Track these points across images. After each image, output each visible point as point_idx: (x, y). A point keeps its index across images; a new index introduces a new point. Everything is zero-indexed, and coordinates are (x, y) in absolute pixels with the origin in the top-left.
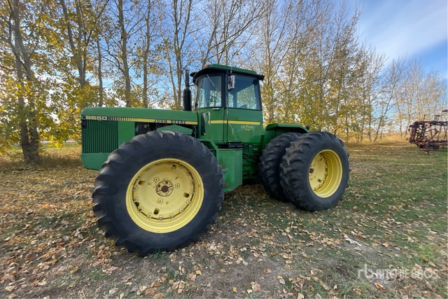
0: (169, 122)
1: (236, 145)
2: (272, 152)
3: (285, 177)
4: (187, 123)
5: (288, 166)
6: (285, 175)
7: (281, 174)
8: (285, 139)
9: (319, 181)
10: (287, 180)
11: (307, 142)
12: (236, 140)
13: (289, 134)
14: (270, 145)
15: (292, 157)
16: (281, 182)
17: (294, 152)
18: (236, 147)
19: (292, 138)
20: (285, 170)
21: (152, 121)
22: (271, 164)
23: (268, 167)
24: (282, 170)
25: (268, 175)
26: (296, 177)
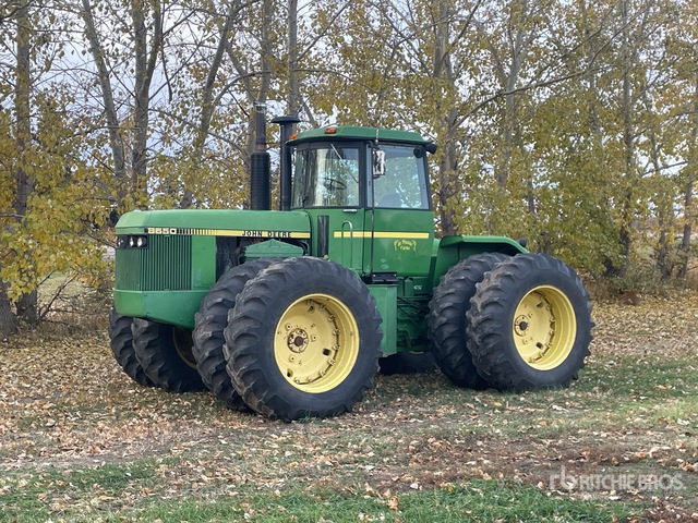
0: (265, 235)
1: (386, 278)
2: (451, 290)
3: (473, 334)
4: (293, 235)
5: (478, 314)
6: (475, 330)
7: (468, 330)
8: (476, 266)
9: (539, 345)
10: (477, 338)
11: (508, 273)
12: (386, 268)
13: (484, 258)
14: (447, 278)
15: (485, 298)
16: (468, 345)
17: (488, 290)
18: (385, 283)
19: (489, 264)
20: (474, 321)
21: (239, 234)
22: (449, 314)
23: (444, 320)
24: (469, 321)
25: (446, 335)
26: (491, 331)
